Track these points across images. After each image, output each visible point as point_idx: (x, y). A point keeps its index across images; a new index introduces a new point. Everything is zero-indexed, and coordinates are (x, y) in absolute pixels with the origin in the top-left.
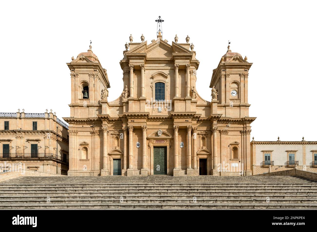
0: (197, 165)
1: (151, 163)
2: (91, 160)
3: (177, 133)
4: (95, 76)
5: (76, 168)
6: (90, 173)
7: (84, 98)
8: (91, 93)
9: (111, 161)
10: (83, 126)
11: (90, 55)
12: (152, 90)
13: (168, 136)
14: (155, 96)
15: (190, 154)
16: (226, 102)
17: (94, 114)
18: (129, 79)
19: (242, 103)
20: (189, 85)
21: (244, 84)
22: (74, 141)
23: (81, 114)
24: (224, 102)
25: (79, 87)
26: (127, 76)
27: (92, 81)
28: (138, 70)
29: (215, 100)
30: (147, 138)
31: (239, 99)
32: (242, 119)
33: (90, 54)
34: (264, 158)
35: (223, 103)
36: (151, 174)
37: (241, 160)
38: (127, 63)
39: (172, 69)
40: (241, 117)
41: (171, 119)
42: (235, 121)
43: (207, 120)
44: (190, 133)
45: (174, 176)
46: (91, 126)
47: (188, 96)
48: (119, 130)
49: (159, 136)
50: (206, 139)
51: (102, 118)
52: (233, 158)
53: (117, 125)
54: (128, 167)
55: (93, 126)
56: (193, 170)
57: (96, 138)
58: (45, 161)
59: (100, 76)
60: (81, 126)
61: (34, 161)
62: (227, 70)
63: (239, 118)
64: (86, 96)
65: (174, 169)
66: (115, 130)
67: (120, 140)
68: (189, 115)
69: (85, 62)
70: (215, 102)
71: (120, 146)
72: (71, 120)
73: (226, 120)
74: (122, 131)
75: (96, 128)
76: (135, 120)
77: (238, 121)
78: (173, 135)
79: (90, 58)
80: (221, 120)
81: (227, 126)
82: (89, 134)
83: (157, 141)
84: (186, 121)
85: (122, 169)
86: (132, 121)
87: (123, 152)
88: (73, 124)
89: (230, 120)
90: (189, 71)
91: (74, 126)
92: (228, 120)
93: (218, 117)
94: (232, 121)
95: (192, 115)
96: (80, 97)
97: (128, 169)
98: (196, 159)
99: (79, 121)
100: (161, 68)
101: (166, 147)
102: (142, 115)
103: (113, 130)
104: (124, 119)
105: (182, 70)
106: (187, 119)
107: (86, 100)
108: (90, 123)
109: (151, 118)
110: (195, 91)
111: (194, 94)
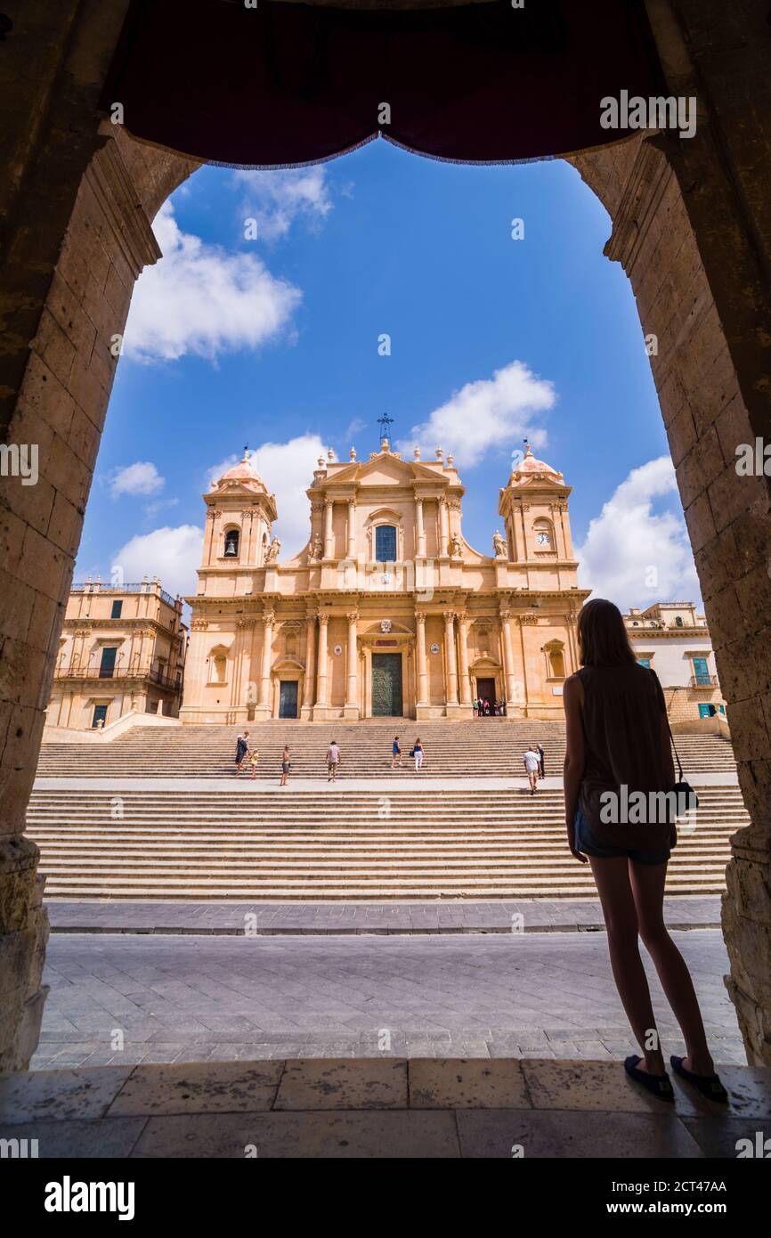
0: (470, 693)
1: (367, 691)
2: (230, 685)
3: (421, 628)
4: (255, 515)
5: (198, 701)
6: (228, 713)
7: (227, 555)
8: (244, 546)
9: (276, 687)
10: (220, 612)
11: (248, 477)
12: (370, 541)
13: (405, 632)
14: (377, 553)
15: (453, 670)
16: (526, 558)
17: (244, 587)
18: (323, 521)
19: (561, 559)
20: (445, 533)
21: (562, 523)
22: (200, 642)
23: (219, 589)
24: (524, 558)
25: (221, 534)
26: (318, 515)
27: (248, 524)
28: (342, 508)
29: (503, 557)
30: (357, 637)
31: (554, 553)
32: (563, 592)
33: (247, 474)
35: (521, 560)
36: (367, 716)
38: (323, 494)
39: (411, 502)
40: (561, 590)
41: (409, 596)
42: (549, 596)
43: (488, 596)
44: (450, 627)
45: (418, 721)
46: (238, 612)
47: (444, 554)
48: (298, 618)
49: (384, 632)
50: (490, 634)
51: (265, 598)
52: (552, 676)
53: (293, 609)
54: (314, 701)
55: (241, 612)
56: (462, 706)
57: (247, 636)
58: (128, 685)
59: (263, 512)
60: (217, 611)
61: (104, 684)
62: (524, 497)
63: (557, 590)
64: (232, 551)
65: (418, 705)
66: (289, 619)
67: (298, 638)
68: (446, 592)
69: (237, 492)
70: (501, 563)
71: (297, 652)
72: (199, 601)
73: (527, 596)
74: (303, 621)
75: (248, 617)
76: (334, 603)
77: (554, 596)
78: (415, 631)
79: (247, 483)
80: (518, 596)
81: (533, 606)
82: (233, 626)
83: (380, 643)
84: (441, 602)
85: (299, 704)
86: (327, 604)
87: (305, 667)
88: (201, 609)
89: (539, 596)
90: (443, 507)
91: (203, 611)
92: (532, 596)
93: (508, 593)
94: (543, 596)
95: (452, 592)
96: (221, 553)
97: (316, 706)
98: (466, 680)
99: (216, 602)
100: (387, 500)
101: (400, 655)
102: (349, 594)
103: (285, 618)
104: (310, 599)
105: (431, 502)
106: (443, 599)
107: (232, 560)
108: (236, 606)
109: (366, 596)
110: (457, 541)
111: (456, 547)
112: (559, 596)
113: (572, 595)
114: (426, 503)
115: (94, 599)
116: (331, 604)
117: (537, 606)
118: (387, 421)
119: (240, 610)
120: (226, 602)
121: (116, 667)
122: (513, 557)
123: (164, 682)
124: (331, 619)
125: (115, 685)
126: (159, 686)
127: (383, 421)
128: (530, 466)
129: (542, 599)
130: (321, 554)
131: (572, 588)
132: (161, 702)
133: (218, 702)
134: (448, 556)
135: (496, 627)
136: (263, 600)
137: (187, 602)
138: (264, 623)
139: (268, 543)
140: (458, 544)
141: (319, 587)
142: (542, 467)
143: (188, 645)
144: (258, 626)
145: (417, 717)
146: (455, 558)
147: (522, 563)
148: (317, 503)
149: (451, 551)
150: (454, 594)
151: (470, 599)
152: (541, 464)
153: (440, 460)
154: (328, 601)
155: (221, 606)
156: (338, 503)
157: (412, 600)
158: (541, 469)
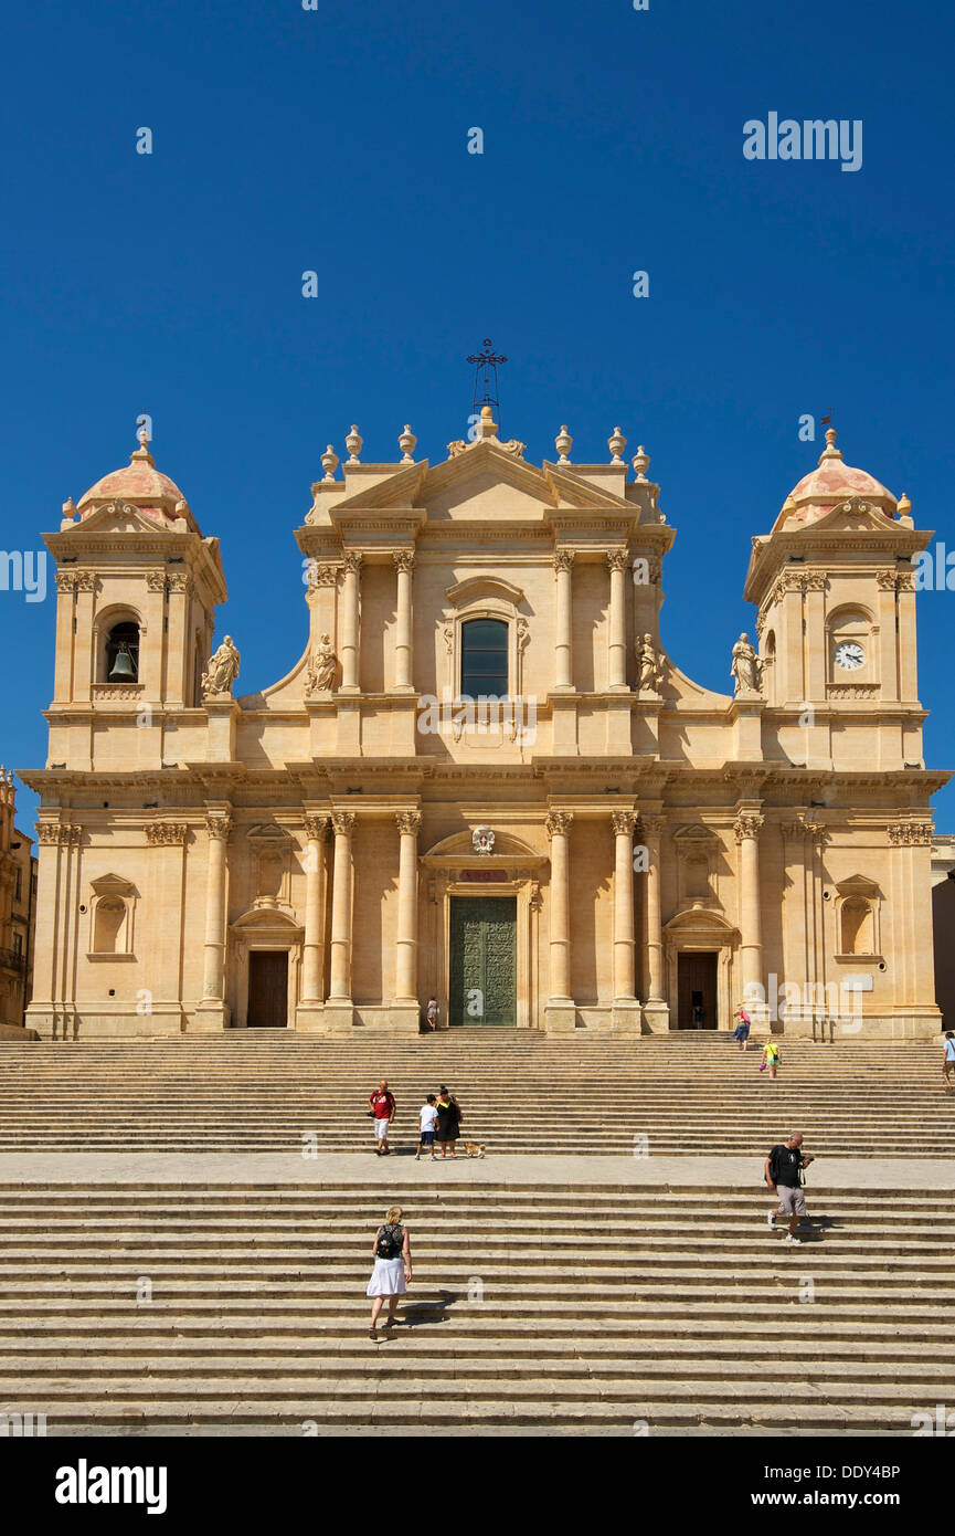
3: (559, 845)
4: (175, 586)
5: (65, 992)
7: (111, 678)
8: (150, 659)
9: (239, 963)
10: (106, 804)
12: (450, 652)
13: (523, 851)
14: (463, 678)
15: (630, 935)
16: (805, 698)
18: (338, 604)
19: (887, 702)
20: (623, 638)
21: (897, 620)
23: (98, 754)
24: (799, 696)
25: (97, 632)
27: (156, 608)
28: (381, 574)
29: (752, 695)
31: (872, 688)
32: (885, 775)
33: (146, 488)
35: (795, 703)
37: (885, 960)
40: (881, 769)
42: (852, 783)
43: (711, 780)
44: (624, 843)
45: (549, 1036)
46: (148, 806)
47: (619, 685)
49: (477, 854)
50: (712, 861)
51: (209, 774)
55: (155, 805)
57: (172, 859)
60: (99, 803)
62: (811, 556)
63: (873, 769)
64: (118, 669)
65: (552, 1004)
66: (264, 822)
67: (286, 864)
68: (619, 768)
69: (125, 529)
70: (748, 707)
71: (284, 892)
72: (54, 783)
73: (802, 781)
75: (170, 816)
76: (367, 786)
77: (865, 783)
78: (547, 849)
79: (150, 507)
80: (781, 782)
81: (814, 804)
82: (137, 837)
83: (470, 875)
84: (608, 791)
85: (291, 997)
86: (350, 791)
87: (303, 923)
88: (61, 796)
89: (828, 783)
90: (619, 577)
91: (66, 804)
92: (815, 781)
93: (761, 773)
94: (841, 783)
95: (635, 768)
97: (328, 1003)
98: (654, 958)
99: (94, 784)
100: (488, 558)
101: (513, 901)
102: (402, 769)
103: (255, 821)
104: (312, 779)
105: (592, 565)
106: (613, 783)
107: (124, 689)
108: (142, 791)
109: (439, 776)
110: (651, 657)
111: (646, 669)
112: (875, 783)
113: (906, 782)
114: (577, 568)
116: (359, 791)
117: (823, 805)
118: (492, 360)
119: (152, 799)
120: (118, 784)
124: (357, 827)
127: (482, 359)
128: (834, 481)
129: (835, 788)
130: (337, 679)
131: (908, 766)
133: (112, 993)
134: (627, 689)
135: (727, 845)
136: (204, 780)
137: (27, 782)
138: (207, 832)
140: (650, 662)
142: (862, 484)
144: (195, 835)
145: (547, 1028)
149: (633, 678)
150: (638, 774)
151: (674, 785)
152: (859, 478)
153: (616, 461)
154: (355, 784)
155: (108, 792)
156: (371, 562)
157: (543, 784)
158: (861, 490)
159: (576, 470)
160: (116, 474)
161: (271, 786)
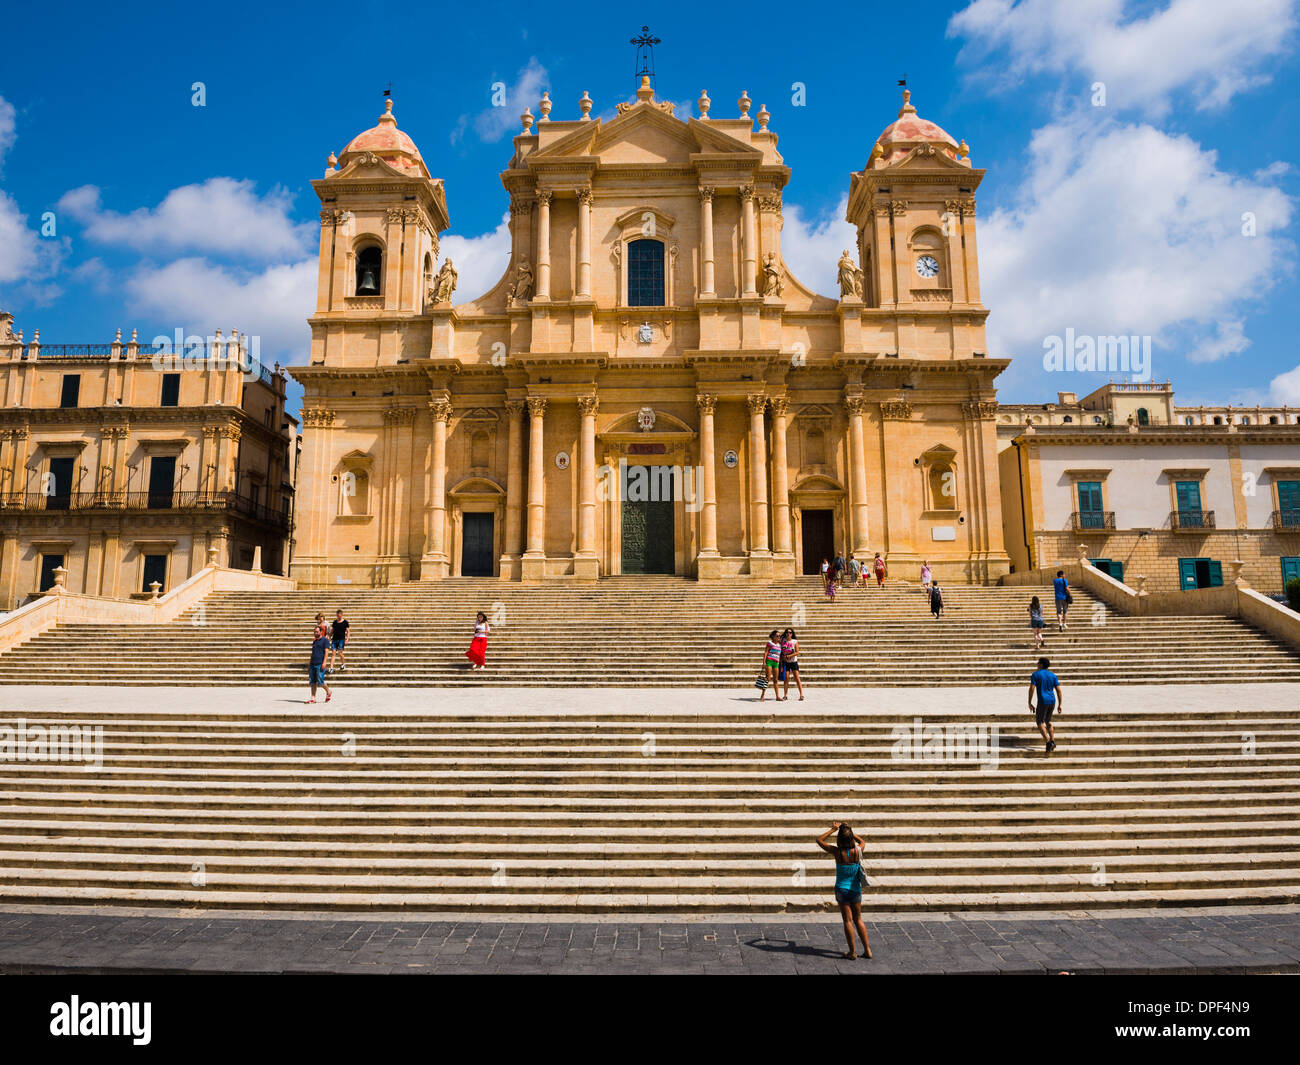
0: (791, 536)
1: (614, 531)
2: (376, 520)
3: (709, 422)
4: (409, 219)
5: (321, 548)
6: (374, 566)
7: (361, 291)
8: (391, 277)
9: (456, 523)
10: (354, 394)
11: (394, 148)
12: (618, 268)
13: (679, 429)
14: (629, 287)
15: (763, 497)
16: (896, 301)
17: (391, 351)
18: (534, 231)
19: (959, 304)
20: (753, 254)
21: (963, 238)
22: (320, 446)
23: (349, 353)
24: (891, 300)
25: (349, 254)
27: (397, 236)
28: (567, 209)
29: (854, 299)
30: (596, 437)
31: (946, 292)
32: (959, 362)
33: (392, 143)
34: (1077, 500)
35: (886, 305)
36: (614, 573)
37: (964, 514)
38: (532, 181)
39: (691, 196)
40: (956, 358)
41: (686, 367)
42: (933, 369)
43: (824, 368)
44: (759, 421)
45: (700, 582)
46: (385, 394)
47: (751, 292)
48: (491, 405)
49: (642, 430)
50: (827, 434)
51: (432, 369)
52: (932, 509)
53: (482, 389)
54: (523, 547)
55: (391, 394)
56: (776, 556)
57: (404, 437)
58: (198, 522)
59: (423, 214)
60: (349, 392)
61: (158, 520)
62: (895, 188)
63: (948, 359)
64: (370, 286)
65: (702, 555)
66: (476, 406)
67: (492, 441)
68: (752, 359)
69: (375, 176)
70: (850, 309)
71: (492, 463)
72: (315, 375)
73: (896, 368)
74: (502, 409)
75: (403, 401)
76: (555, 376)
77: (943, 369)
78: (697, 426)
79: (392, 158)
80: (879, 368)
81: (904, 387)
82: (377, 420)
83: (637, 448)
84: (744, 378)
85: (496, 551)
86: (542, 381)
87: (505, 490)
88: (320, 387)
89: (915, 369)
90: (750, 206)
91: (324, 392)
92: (904, 367)
93: (862, 362)
94: (923, 370)
95: (764, 359)
96: (350, 289)
97: (526, 556)
98: (784, 513)
99: (345, 376)
100: (649, 192)
102: (581, 362)
103: (469, 405)
104: (512, 371)
105: (728, 197)
106: (747, 372)
107: (370, 301)
108: (381, 383)
109: (612, 367)
110: (775, 269)
111: (772, 279)
112: (951, 369)
113: (974, 368)
114: (719, 199)
115: (130, 373)
116: (549, 381)
117: (911, 387)
118: (650, 42)
119: (390, 390)
120: (363, 376)
121: (177, 489)
122: (871, 296)
123: (261, 514)
124: (550, 408)
125: (177, 521)
126: (253, 522)
127: (642, 41)
128: (912, 130)
129: (920, 373)
130: (532, 290)
131: (975, 355)
132: (258, 550)
133: (357, 548)
134: (757, 296)
135: (838, 421)
136: (429, 373)
137: (294, 376)
138: (431, 415)
139: (435, 270)
140: (776, 275)
141: (527, 349)
142: (931, 133)
143: (298, 451)
144: (422, 418)
145: (700, 575)
146: (770, 299)
147: (889, 309)
148: (521, 196)
149: (762, 286)
150: (766, 363)
151: (796, 373)
152: (929, 128)
153: (746, 117)
154: (545, 375)
155: (355, 383)
156: (559, 197)
157: (693, 373)
158: (930, 137)
159: (714, 124)
160: (367, 132)
161: (480, 377)
